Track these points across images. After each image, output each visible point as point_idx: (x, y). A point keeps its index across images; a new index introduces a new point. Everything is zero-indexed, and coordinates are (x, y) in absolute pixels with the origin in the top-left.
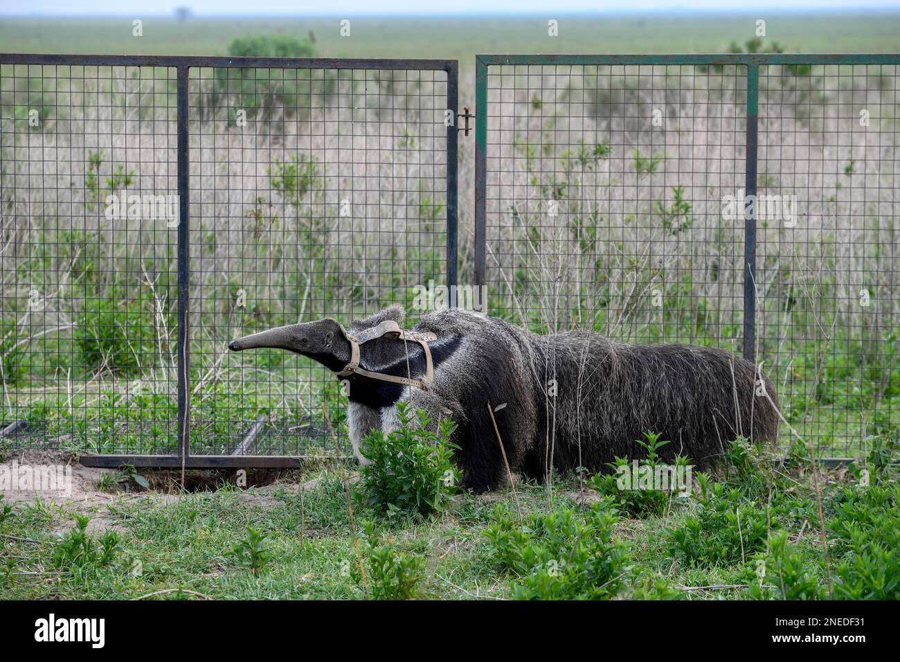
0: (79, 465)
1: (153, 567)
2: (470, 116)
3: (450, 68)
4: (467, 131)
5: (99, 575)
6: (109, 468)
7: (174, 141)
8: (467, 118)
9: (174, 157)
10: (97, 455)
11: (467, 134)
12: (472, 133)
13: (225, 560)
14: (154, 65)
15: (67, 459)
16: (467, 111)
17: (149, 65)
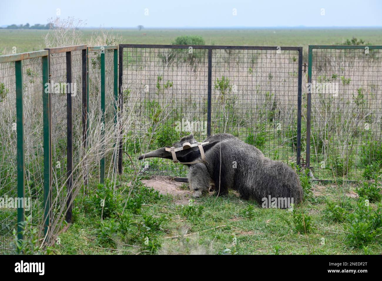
0: (174, 181)
1: (216, 217)
2: (306, 66)
3: (300, 50)
4: (305, 71)
5: (198, 219)
6: (184, 182)
7: (207, 74)
8: (305, 67)
9: (207, 79)
10: (180, 177)
11: (305, 72)
12: (307, 71)
13: (237, 215)
14: (200, 48)
15: (171, 179)
16: (305, 64)
17: (199, 48)
